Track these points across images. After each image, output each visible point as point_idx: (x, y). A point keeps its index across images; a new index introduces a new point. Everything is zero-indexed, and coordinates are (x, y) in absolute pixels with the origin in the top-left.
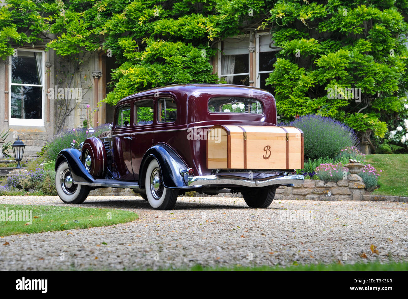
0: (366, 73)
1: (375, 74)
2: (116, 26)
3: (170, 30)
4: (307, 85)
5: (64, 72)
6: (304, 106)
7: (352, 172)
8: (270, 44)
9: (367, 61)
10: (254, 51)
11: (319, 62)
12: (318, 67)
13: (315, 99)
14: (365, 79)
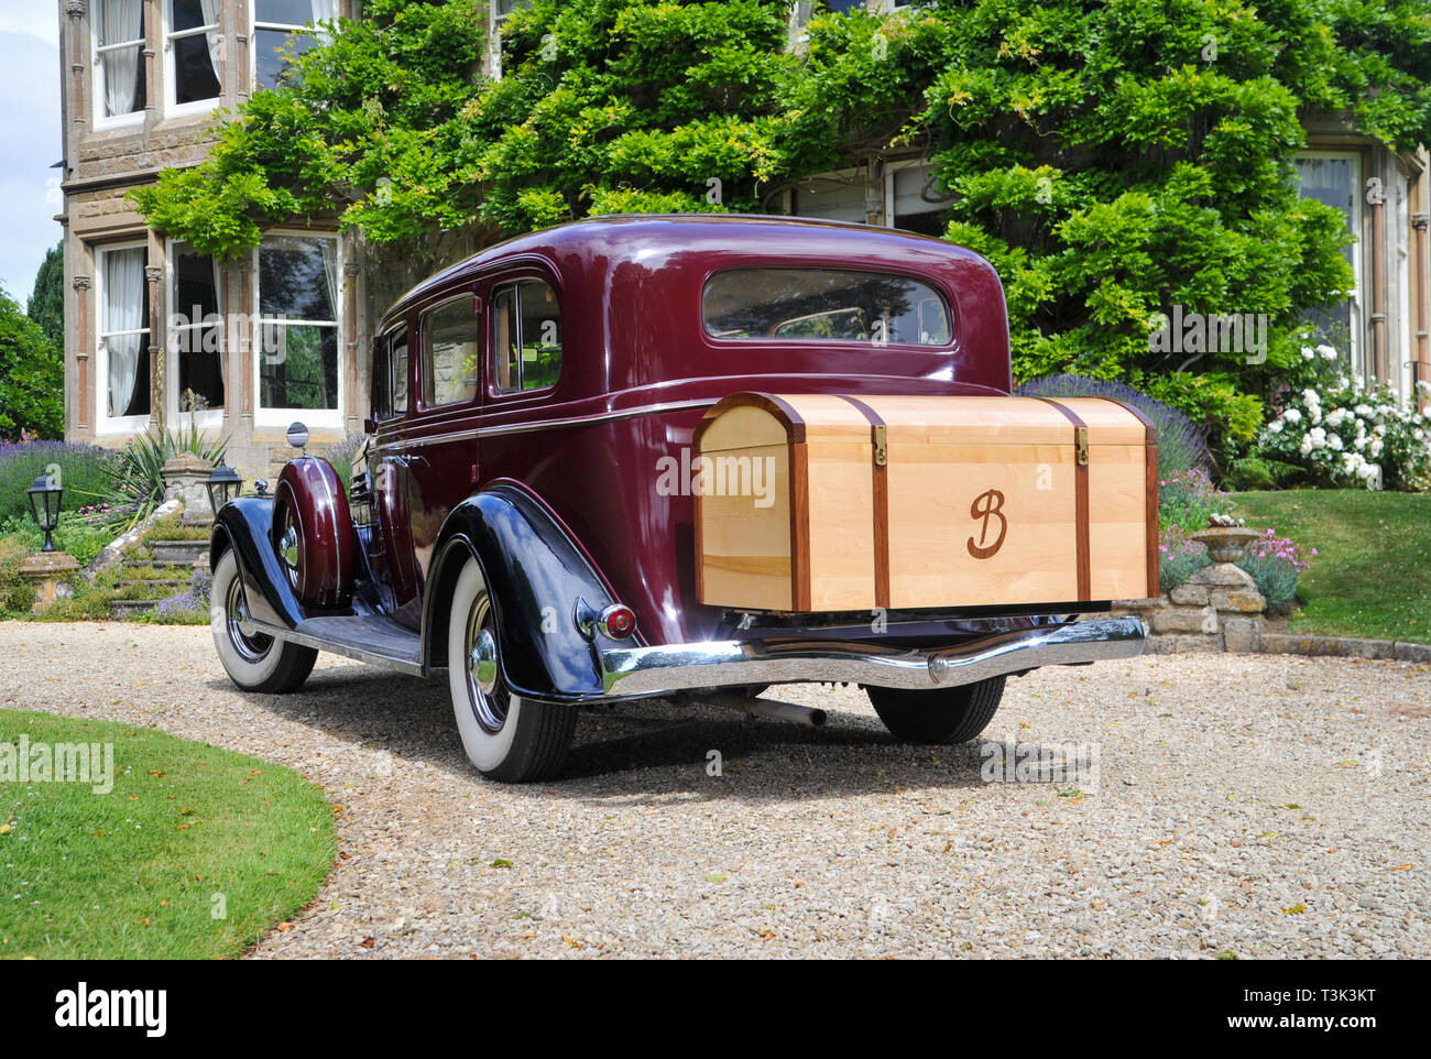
0: (1202, 259)
1: (1228, 261)
2: (513, 158)
3: (652, 158)
4: (1036, 293)
5: (390, 287)
6: (1026, 355)
7: (1217, 557)
8: (925, 190)
9: (1203, 225)
10: (879, 213)
11: (1065, 230)
12: (1064, 245)
13: (1055, 336)
14: (1199, 275)
